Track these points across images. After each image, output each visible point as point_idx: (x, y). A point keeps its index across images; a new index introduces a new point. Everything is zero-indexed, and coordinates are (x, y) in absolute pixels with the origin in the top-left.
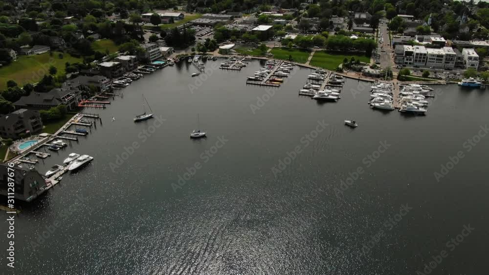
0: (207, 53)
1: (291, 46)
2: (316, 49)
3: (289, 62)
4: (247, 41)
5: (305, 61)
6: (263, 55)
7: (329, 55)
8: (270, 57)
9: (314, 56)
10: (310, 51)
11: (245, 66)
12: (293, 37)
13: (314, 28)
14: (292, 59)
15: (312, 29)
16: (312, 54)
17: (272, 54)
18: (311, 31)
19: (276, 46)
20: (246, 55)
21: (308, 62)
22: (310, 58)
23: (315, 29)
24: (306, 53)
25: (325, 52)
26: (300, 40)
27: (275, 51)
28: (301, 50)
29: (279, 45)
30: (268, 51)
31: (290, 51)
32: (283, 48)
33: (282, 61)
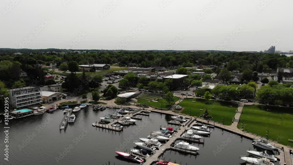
0: (100, 101)
1: (208, 97)
2: (243, 102)
3: (205, 121)
4: (153, 90)
5: (229, 121)
6: (169, 107)
7: (268, 113)
8: (177, 110)
9: (242, 113)
10: (237, 106)
11: (134, 124)
12: (212, 87)
13: (236, 79)
14: (209, 116)
15: (234, 80)
16: (240, 109)
17: (180, 107)
18: (233, 83)
19: (188, 97)
20: (146, 106)
21: (235, 124)
22: (237, 116)
23: (238, 80)
24: (231, 108)
25: (259, 107)
26: (220, 90)
27: (186, 102)
28: (222, 103)
29: (193, 96)
30: (177, 103)
31: (207, 103)
32: (198, 100)
33: (193, 118)
